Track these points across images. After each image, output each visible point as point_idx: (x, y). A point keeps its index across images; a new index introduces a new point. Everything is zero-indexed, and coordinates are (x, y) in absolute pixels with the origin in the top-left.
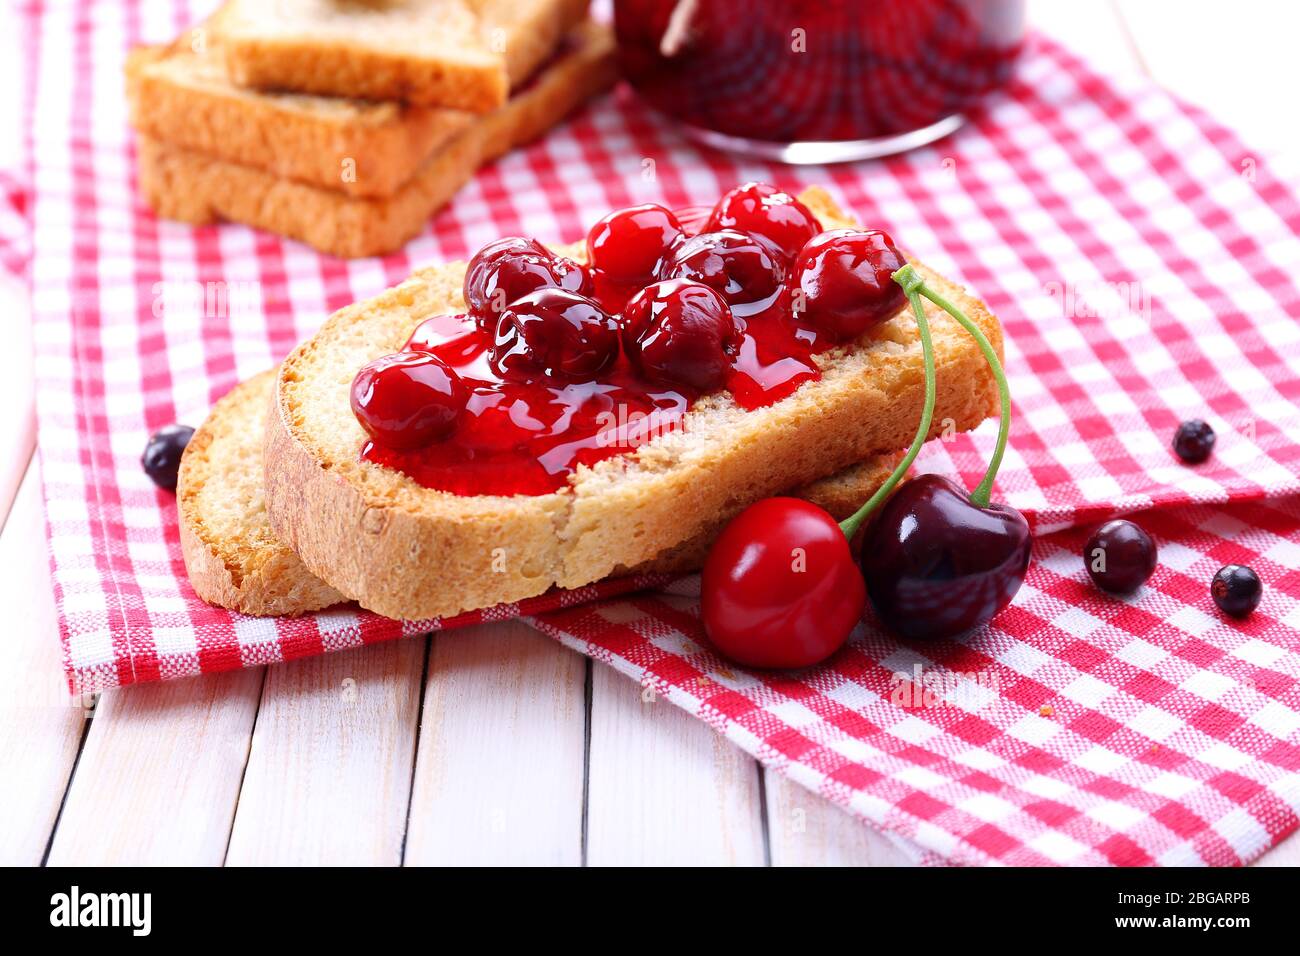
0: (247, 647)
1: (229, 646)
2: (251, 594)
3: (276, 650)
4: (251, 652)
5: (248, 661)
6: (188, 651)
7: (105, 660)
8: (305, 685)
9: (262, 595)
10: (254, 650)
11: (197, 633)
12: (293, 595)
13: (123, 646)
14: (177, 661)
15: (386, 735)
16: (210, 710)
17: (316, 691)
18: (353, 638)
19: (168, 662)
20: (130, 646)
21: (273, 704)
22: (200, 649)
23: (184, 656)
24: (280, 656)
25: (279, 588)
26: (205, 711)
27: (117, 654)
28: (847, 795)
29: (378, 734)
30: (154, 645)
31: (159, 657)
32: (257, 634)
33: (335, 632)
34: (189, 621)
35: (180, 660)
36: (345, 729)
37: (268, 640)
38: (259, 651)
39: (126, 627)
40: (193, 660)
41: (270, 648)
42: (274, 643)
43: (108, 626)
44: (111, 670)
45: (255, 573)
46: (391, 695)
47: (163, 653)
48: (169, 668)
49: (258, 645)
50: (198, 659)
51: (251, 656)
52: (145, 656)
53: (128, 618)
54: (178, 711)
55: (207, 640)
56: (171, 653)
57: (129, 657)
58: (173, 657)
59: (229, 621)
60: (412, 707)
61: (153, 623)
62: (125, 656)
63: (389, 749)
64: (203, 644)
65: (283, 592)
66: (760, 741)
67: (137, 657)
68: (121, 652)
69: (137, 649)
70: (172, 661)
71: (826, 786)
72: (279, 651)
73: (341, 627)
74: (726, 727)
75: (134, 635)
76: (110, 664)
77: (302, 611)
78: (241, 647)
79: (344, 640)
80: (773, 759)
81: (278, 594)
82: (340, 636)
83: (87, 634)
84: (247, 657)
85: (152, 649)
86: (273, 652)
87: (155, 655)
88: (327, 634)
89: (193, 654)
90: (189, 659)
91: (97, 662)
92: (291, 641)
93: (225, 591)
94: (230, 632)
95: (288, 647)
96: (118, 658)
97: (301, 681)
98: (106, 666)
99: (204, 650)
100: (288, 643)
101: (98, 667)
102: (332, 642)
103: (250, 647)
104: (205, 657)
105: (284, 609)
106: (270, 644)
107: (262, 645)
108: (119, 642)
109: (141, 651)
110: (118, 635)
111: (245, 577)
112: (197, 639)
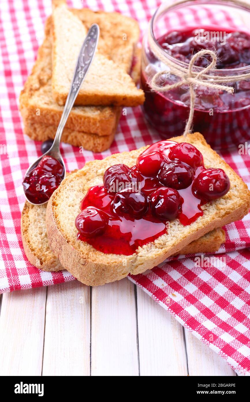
0: (44, 282)
1: (40, 282)
3: (52, 283)
4: (45, 283)
5: (45, 285)
6: (29, 283)
8: (60, 289)
9: (48, 267)
10: (46, 282)
11: (30, 277)
12: (56, 267)
14: (26, 286)
16: (34, 298)
17: (63, 292)
18: (73, 279)
19: (23, 286)
20: (13, 283)
21: (51, 296)
22: (32, 283)
23: (28, 285)
24: (53, 284)
25: (53, 266)
26: (33, 298)
27: (10, 285)
28: (208, 344)
29: (81, 308)
30: (19, 282)
31: (21, 285)
32: (47, 277)
33: (68, 277)
34: (28, 272)
35: (27, 286)
36: (72, 306)
37: (50, 279)
38: (47, 283)
39: (11, 276)
40: (30, 286)
41: (51, 282)
42: (51, 280)
43: (7, 276)
45: (46, 262)
46: (83, 294)
48: (24, 288)
49: (47, 281)
51: (46, 284)
52: (17, 285)
53: (12, 272)
54: (26, 298)
55: (33, 280)
56: (24, 284)
57: (13, 286)
58: (25, 285)
59: (39, 273)
61: (18, 274)
63: (85, 314)
64: (33, 281)
66: (184, 323)
67: (15, 285)
69: (15, 283)
70: (25, 286)
71: (203, 340)
72: (53, 283)
73: (69, 275)
74: (175, 316)
75: (14, 279)
77: (58, 270)
78: (43, 282)
79: (70, 279)
80: (188, 329)
81: (53, 267)
82: (69, 278)
83: (1, 279)
84: (44, 284)
86: (51, 283)
88: (66, 278)
89: (30, 284)
90: (29, 286)
92: (56, 280)
94: (39, 277)
95: (55, 282)
98: (7, 288)
99: (33, 283)
100: (55, 280)
101: (5, 289)
102: (67, 280)
103: (45, 281)
104: (33, 285)
105: (54, 270)
106: (50, 281)
107: (48, 281)
108: (10, 281)
110: (10, 279)
111: (44, 263)
112: (31, 279)
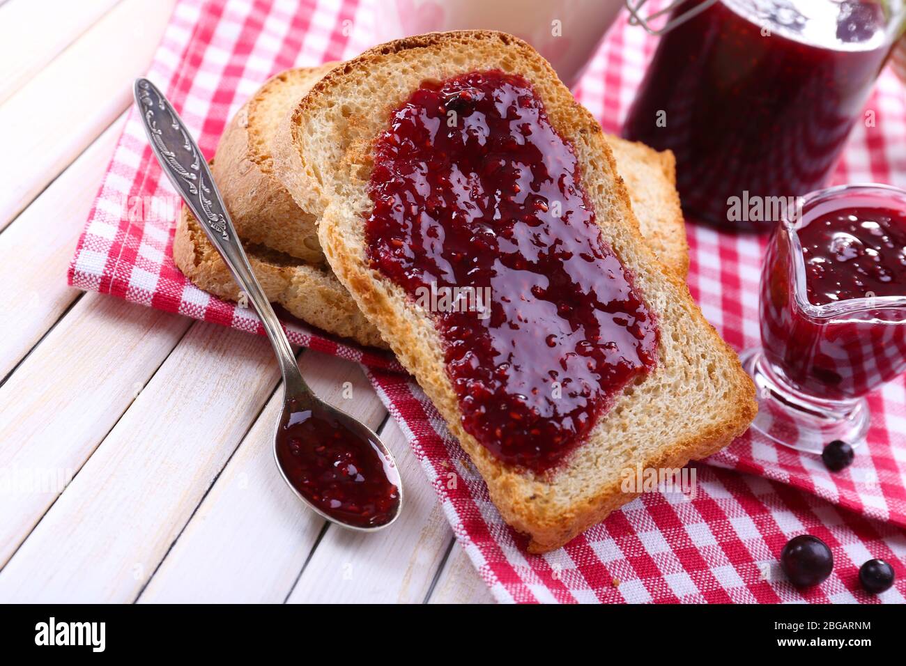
0: (185, 303)
1: (175, 297)
2: (202, 274)
3: (202, 313)
4: (186, 306)
5: (182, 311)
6: (148, 289)
7: (96, 273)
9: (208, 278)
10: (189, 306)
11: (159, 281)
13: (111, 269)
14: (139, 293)
15: (241, 403)
16: (145, 334)
18: (252, 327)
19: (133, 291)
20: (115, 271)
21: (185, 349)
22: (157, 291)
23: (145, 291)
24: (203, 317)
26: (142, 334)
27: (105, 273)
28: (493, 582)
29: (236, 399)
30: (129, 277)
31: (129, 286)
32: (195, 299)
33: (243, 319)
34: (159, 272)
35: (141, 293)
36: (218, 387)
37: (200, 304)
38: (191, 308)
39: (119, 258)
40: (149, 296)
41: (199, 309)
42: (203, 307)
43: (108, 253)
44: (97, 280)
45: (209, 263)
46: (258, 378)
47: (132, 284)
48: (133, 295)
49: (193, 304)
50: (152, 297)
51: (185, 310)
52: (122, 281)
53: (123, 252)
54: (126, 326)
55: (163, 288)
56: (138, 286)
57: (111, 277)
58: (138, 289)
59: (183, 283)
60: (267, 392)
61: (136, 263)
62: (109, 275)
63: (239, 413)
64: (160, 290)
65: (222, 282)
66: (459, 521)
67: (116, 279)
68: (108, 272)
69: (118, 275)
70: (136, 292)
71: (484, 569)
72: (204, 314)
73: (248, 318)
74: (444, 501)
75: (121, 265)
76: (98, 276)
77: (229, 298)
78: (182, 301)
79: (246, 326)
80: (462, 535)
81: (218, 282)
82: (245, 322)
83: (93, 252)
84: (182, 309)
85: (128, 279)
86: (199, 313)
87: (127, 283)
88: (238, 317)
89: (151, 293)
90: (147, 295)
91: (90, 272)
92: (214, 311)
93: (187, 265)
94: (180, 290)
95: (210, 314)
96: (104, 275)
97: (209, 342)
98: (95, 276)
99: (159, 293)
100: (212, 311)
101: (90, 275)
102: (238, 324)
103: (187, 303)
104: (158, 299)
105: (217, 292)
106: (200, 307)
107: (195, 306)
108: (110, 265)
109: (120, 277)
110: (111, 261)
111: (203, 263)
112: (158, 284)
